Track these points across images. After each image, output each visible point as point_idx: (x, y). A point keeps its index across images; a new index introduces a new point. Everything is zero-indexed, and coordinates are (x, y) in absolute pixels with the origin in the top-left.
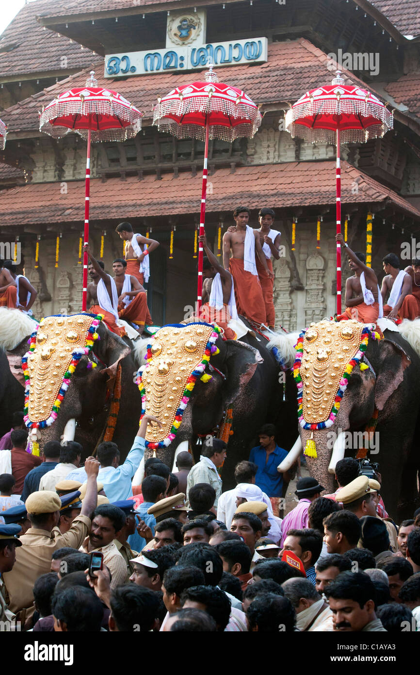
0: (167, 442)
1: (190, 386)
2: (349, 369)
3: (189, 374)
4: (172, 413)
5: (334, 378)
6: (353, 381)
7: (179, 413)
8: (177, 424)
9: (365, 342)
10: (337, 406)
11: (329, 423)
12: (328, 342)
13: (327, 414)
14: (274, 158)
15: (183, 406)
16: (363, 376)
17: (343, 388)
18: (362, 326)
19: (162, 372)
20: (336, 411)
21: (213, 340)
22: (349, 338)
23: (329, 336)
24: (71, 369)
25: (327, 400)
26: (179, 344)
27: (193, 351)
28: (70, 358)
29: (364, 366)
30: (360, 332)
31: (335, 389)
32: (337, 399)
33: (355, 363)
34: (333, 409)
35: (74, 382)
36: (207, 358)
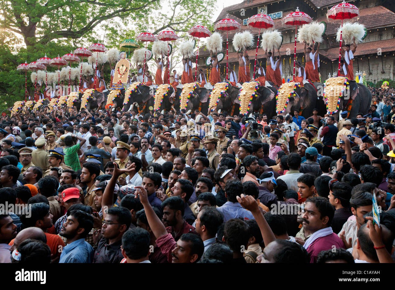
0: (246, 114)
1: (251, 99)
2: (289, 96)
3: (251, 95)
4: (247, 106)
5: (285, 98)
6: (291, 99)
7: (249, 106)
8: (248, 109)
9: (295, 88)
10: (286, 106)
11: (283, 111)
13: (283, 109)
15: (250, 104)
16: (295, 98)
17: (288, 101)
18: (295, 83)
19: (244, 95)
20: (286, 108)
21: (257, 85)
24: (220, 96)
25: (283, 105)
26: (248, 87)
27: (252, 89)
28: (220, 93)
29: (294, 95)
30: (294, 85)
31: (285, 102)
32: (287, 104)
33: (292, 94)
34: (285, 107)
35: (221, 99)
36: (256, 91)
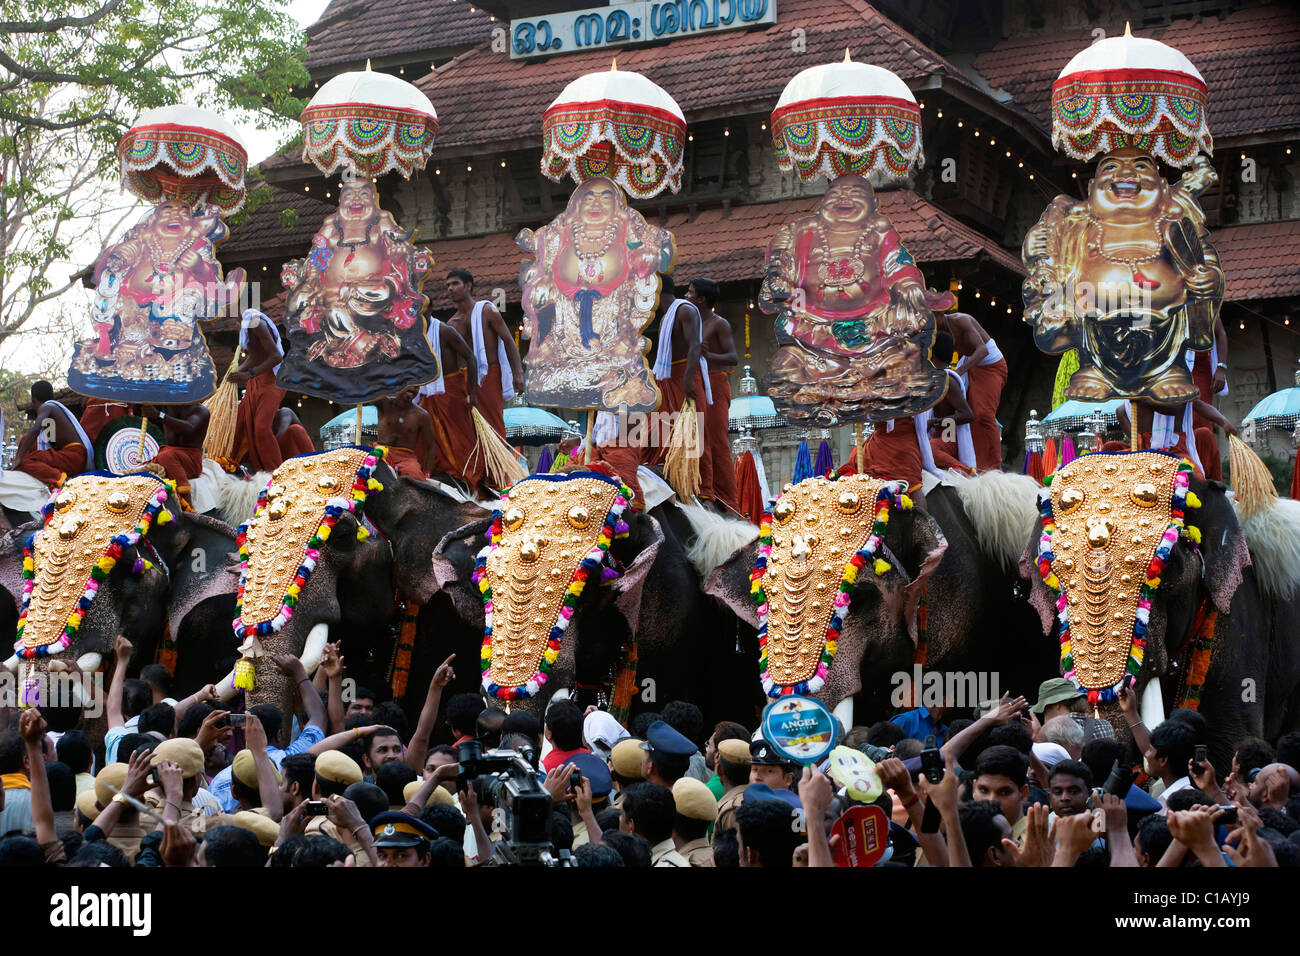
0: (532, 687)
1: (576, 588)
2: (850, 573)
3: (575, 565)
4: (544, 634)
5: (823, 592)
6: (861, 597)
7: (555, 635)
8: (551, 655)
9: (883, 517)
10: (831, 647)
11: (815, 684)
12: (813, 520)
13: (811, 664)
14: (794, 189)
15: (563, 623)
16: (882, 587)
17: (842, 612)
18: (878, 484)
19: (528, 559)
20: (829, 659)
21: (618, 509)
22: (852, 510)
23: (815, 508)
24: (324, 533)
26: (559, 510)
27: (582, 524)
28: (320, 513)
29: (882, 566)
30: (873, 497)
31: (825, 615)
32: (833, 634)
33: (864, 560)
34: (823, 656)
36: (604, 540)
